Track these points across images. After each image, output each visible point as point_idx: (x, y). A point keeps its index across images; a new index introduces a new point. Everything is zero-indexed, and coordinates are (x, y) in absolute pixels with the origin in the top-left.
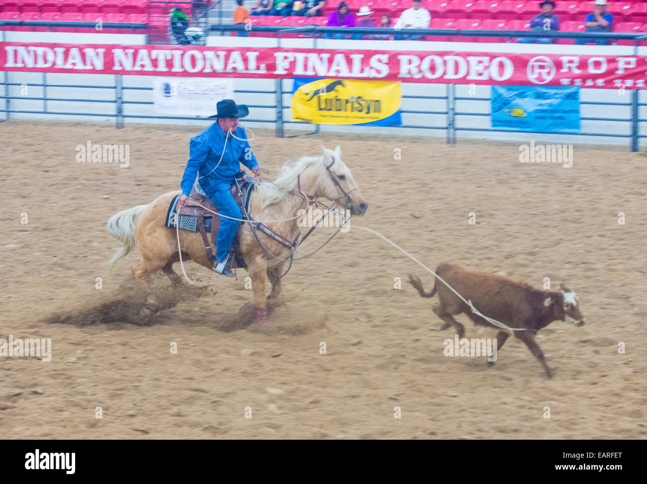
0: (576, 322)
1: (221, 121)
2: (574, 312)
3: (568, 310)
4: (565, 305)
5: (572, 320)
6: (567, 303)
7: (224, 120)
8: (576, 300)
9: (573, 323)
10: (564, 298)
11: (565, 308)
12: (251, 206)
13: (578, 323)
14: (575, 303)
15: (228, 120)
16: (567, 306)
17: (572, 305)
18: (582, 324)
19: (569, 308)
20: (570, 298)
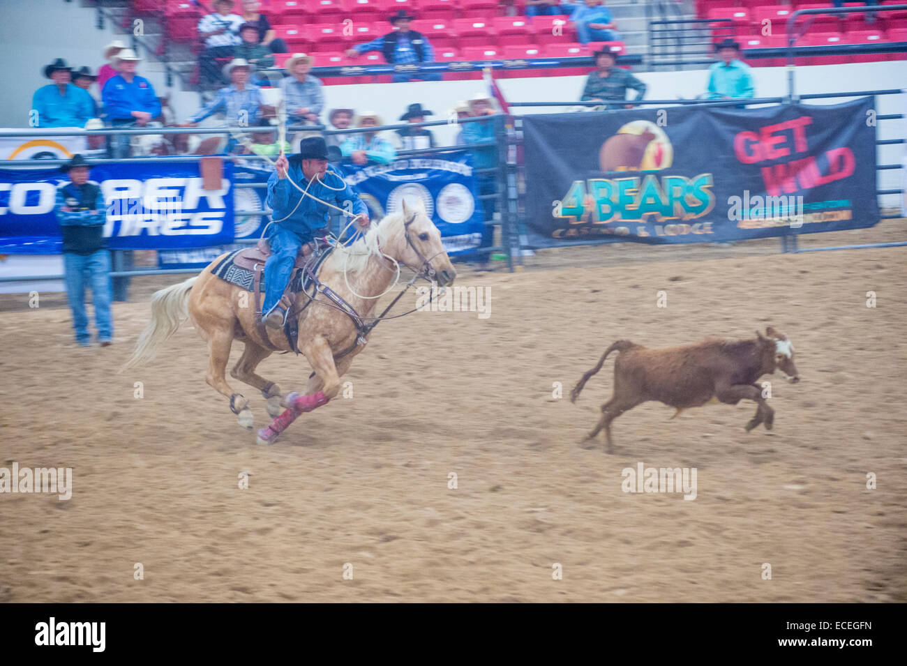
0: (789, 378)
1: (306, 163)
2: (787, 365)
3: (780, 362)
4: (777, 355)
5: (784, 374)
6: (779, 353)
7: (310, 163)
8: (791, 351)
9: (784, 378)
10: (777, 347)
11: (777, 360)
12: (321, 271)
13: (791, 380)
14: (789, 355)
15: (314, 161)
16: (779, 357)
17: (786, 356)
18: (796, 380)
19: (781, 360)
20: (783, 348)
